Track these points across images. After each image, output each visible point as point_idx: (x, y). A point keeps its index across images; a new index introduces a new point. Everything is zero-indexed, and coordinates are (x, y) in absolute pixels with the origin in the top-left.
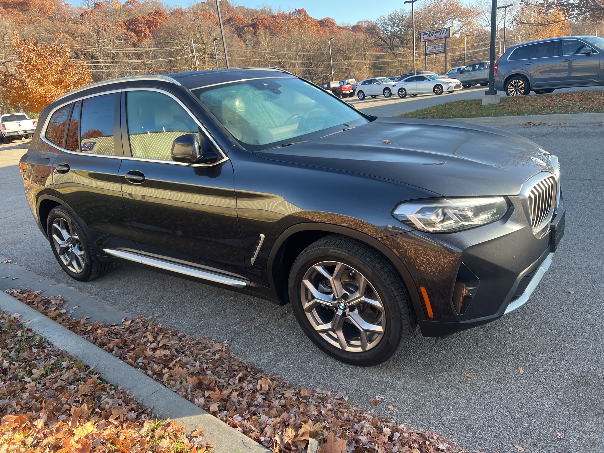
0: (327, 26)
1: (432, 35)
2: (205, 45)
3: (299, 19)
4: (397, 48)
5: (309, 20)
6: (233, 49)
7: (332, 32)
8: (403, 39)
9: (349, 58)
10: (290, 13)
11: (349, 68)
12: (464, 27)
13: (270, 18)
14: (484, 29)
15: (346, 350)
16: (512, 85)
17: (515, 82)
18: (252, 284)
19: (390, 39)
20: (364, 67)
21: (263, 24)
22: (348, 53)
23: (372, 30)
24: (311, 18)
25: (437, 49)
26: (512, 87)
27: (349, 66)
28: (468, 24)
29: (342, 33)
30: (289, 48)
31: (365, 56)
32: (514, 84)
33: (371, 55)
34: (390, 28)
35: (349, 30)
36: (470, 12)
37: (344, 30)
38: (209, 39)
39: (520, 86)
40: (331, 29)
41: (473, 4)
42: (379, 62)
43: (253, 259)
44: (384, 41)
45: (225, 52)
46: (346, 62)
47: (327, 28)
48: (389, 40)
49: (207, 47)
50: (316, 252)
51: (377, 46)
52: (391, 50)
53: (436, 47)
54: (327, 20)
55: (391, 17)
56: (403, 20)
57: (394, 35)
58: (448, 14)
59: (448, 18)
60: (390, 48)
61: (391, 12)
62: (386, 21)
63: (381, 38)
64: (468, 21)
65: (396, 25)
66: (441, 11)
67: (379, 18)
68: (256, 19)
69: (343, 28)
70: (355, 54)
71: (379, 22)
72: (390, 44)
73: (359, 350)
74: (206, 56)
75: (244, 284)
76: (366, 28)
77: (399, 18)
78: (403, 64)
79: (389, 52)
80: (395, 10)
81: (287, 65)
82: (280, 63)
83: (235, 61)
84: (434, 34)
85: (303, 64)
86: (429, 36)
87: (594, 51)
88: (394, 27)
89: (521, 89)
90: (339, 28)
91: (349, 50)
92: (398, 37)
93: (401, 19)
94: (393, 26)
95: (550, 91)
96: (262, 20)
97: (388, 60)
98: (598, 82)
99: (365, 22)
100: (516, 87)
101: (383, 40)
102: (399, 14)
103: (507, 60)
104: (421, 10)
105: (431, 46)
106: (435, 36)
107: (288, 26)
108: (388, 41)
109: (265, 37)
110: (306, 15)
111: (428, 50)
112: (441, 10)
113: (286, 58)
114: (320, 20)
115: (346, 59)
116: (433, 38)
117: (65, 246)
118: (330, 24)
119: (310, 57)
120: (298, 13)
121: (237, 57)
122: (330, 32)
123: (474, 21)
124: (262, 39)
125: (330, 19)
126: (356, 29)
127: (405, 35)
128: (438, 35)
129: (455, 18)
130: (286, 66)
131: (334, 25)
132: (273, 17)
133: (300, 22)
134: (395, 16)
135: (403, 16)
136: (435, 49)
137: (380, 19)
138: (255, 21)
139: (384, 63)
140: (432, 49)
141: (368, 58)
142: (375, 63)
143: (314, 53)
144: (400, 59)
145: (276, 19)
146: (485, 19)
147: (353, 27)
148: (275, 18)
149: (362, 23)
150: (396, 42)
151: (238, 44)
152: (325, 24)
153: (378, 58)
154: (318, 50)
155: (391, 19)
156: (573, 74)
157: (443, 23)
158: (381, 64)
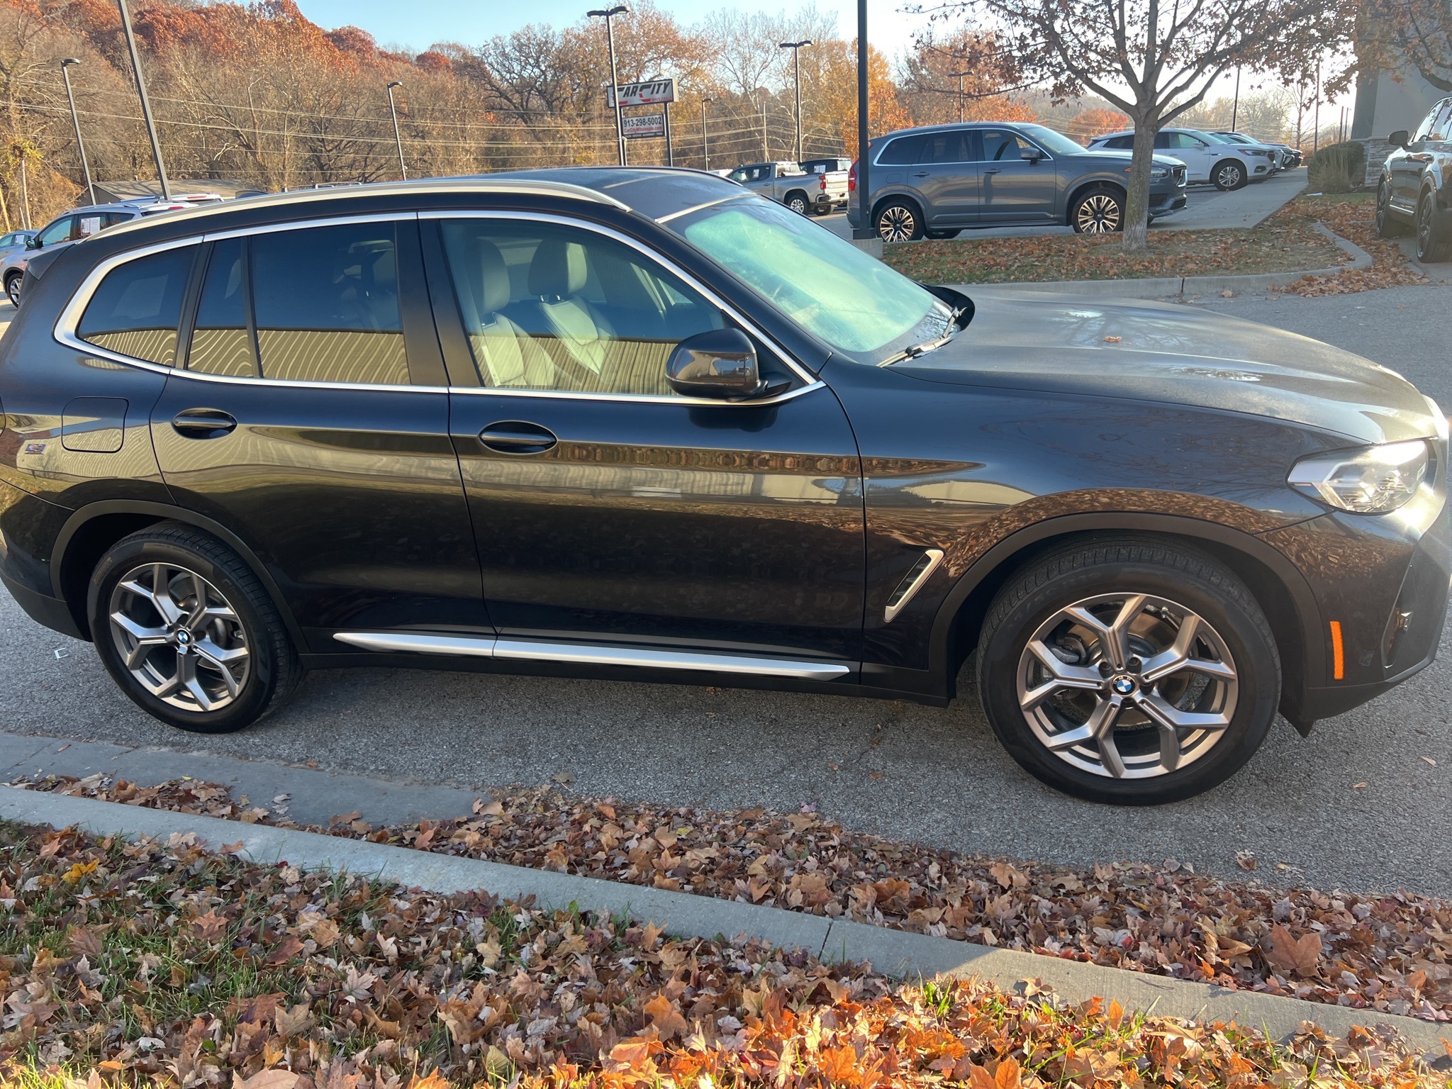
0: (353, 47)
1: (634, 93)
2: (8, 75)
3: (278, 25)
4: (539, 117)
5: (306, 30)
6: (92, 91)
7: (367, 64)
8: (552, 95)
9: (423, 135)
10: (251, 5)
11: (426, 158)
12: (685, 80)
13: (192, 15)
14: (727, 87)
15: (1123, 776)
16: (888, 218)
17: (893, 211)
18: (868, 667)
19: (521, 93)
20: (465, 158)
21: (171, 27)
22: (419, 122)
23: (471, 68)
24: (313, 24)
25: (647, 126)
26: (887, 223)
27: (424, 154)
28: (693, 73)
29: (393, 68)
30: (259, 98)
31: (463, 131)
32: (892, 216)
33: (478, 129)
34: (517, 68)
35: (411, 63)
36: (696, 48)
37: (399, 63)
38: (20, 58)
39: (904, 221)
40: (364, 58)
41: (701, 29)
42: (498, 149)
43: (891, 611)
44: (507, 98)
45: (68, 96)
46: (417, 143)
47: (353, 54)
48: (517, 95)
49: (12, 79)
50: (1084, 577)
51: (490, 108)
52: (526, 122)
53: (643, 122)
54: (351, 33)
55: (519, 40)
56: (548, 50)
57: (526, 87)
58: (649, 47)
59: (650, 55)
60: (522, 116)
61: (518, 30)
62: (507, 50)
63: (498, 90)
64: (695, 66)
65: (531, 61)
66: (633, 39)
67: (489, 41)
68: (149, 12)
69: (395, 58)
70: (440, 124)
71: (492, 51)
72: (522, 106)
73: (1160, 770)
74: (13, 104)
75: (845, 670)
76: (454, 62)
77: (539, 45)
78: (558, 155)
79: (522, 126)
80: (528, 27)
81: (259, 142)
82: (237, 134)
83: (103, 124)
84: (638, 92)
85: (300, 141)
86: (626, 94)
87: (1042, 155)
88: (528, 67)
89: (906, 227)
90: (383, 55)
91: (423, 113)
92: (539, 91)
93: (543, 48)
94: (526, 64)
95: (951, 233)
96: (169, 16)
97: (517, 143)
98: (1053, 219)
99: (449, 47)
100: (897, 223)
101: (502, 94)
102: (539, 36)
103: (875, 163)
104: (587, 31)
105: (634, 119)
106: (641, 96)
107: (249, 40)
108: (516, 99)
109: (186, 65)
110: (297, 16)
111: (628, 128)
112: (633, 37)
113: (255, 124)
114: (330, 31)
115: (415, 136)
116: (636, 100)
117: (163, 641)
118: (358, 45)
119: (320, 126)
120: (274, 8)
121: (109, 112)
122: (361, 64)
123: (705, 66)
124: (177, 67)
125: (358, 30)
126: (428, 61)
127: (555, 87)
128: (646, 93)
129: (665, 57)
130: (255, 144)
131: (371, 48)
132: (199, 12)
133: (282, 32)
134: (529, 39)
135: (546, 42)
136: (642, 127)
137: (492, 44)
138: (148, 17)
139: (510, 152)
140: (635, 127)
141: (472, 137)
142: (488, 151)
143: (327, 116)
144: (549, 144)
145: (208, 17)
146: (728, 64)
147: (422, 58)
148: (205, 14)
149: (442, 49)
150: (536, 102)
151: (104, 78)
152: (345, 41)
153: (494, 138)
154: (340, 109)
155: (520, 48)
156: (996, 201)
157: (641, 68)
158: (503, 154)
